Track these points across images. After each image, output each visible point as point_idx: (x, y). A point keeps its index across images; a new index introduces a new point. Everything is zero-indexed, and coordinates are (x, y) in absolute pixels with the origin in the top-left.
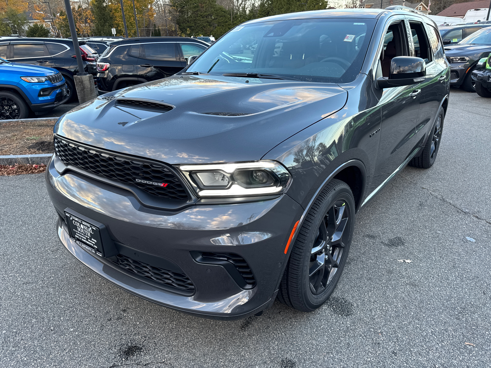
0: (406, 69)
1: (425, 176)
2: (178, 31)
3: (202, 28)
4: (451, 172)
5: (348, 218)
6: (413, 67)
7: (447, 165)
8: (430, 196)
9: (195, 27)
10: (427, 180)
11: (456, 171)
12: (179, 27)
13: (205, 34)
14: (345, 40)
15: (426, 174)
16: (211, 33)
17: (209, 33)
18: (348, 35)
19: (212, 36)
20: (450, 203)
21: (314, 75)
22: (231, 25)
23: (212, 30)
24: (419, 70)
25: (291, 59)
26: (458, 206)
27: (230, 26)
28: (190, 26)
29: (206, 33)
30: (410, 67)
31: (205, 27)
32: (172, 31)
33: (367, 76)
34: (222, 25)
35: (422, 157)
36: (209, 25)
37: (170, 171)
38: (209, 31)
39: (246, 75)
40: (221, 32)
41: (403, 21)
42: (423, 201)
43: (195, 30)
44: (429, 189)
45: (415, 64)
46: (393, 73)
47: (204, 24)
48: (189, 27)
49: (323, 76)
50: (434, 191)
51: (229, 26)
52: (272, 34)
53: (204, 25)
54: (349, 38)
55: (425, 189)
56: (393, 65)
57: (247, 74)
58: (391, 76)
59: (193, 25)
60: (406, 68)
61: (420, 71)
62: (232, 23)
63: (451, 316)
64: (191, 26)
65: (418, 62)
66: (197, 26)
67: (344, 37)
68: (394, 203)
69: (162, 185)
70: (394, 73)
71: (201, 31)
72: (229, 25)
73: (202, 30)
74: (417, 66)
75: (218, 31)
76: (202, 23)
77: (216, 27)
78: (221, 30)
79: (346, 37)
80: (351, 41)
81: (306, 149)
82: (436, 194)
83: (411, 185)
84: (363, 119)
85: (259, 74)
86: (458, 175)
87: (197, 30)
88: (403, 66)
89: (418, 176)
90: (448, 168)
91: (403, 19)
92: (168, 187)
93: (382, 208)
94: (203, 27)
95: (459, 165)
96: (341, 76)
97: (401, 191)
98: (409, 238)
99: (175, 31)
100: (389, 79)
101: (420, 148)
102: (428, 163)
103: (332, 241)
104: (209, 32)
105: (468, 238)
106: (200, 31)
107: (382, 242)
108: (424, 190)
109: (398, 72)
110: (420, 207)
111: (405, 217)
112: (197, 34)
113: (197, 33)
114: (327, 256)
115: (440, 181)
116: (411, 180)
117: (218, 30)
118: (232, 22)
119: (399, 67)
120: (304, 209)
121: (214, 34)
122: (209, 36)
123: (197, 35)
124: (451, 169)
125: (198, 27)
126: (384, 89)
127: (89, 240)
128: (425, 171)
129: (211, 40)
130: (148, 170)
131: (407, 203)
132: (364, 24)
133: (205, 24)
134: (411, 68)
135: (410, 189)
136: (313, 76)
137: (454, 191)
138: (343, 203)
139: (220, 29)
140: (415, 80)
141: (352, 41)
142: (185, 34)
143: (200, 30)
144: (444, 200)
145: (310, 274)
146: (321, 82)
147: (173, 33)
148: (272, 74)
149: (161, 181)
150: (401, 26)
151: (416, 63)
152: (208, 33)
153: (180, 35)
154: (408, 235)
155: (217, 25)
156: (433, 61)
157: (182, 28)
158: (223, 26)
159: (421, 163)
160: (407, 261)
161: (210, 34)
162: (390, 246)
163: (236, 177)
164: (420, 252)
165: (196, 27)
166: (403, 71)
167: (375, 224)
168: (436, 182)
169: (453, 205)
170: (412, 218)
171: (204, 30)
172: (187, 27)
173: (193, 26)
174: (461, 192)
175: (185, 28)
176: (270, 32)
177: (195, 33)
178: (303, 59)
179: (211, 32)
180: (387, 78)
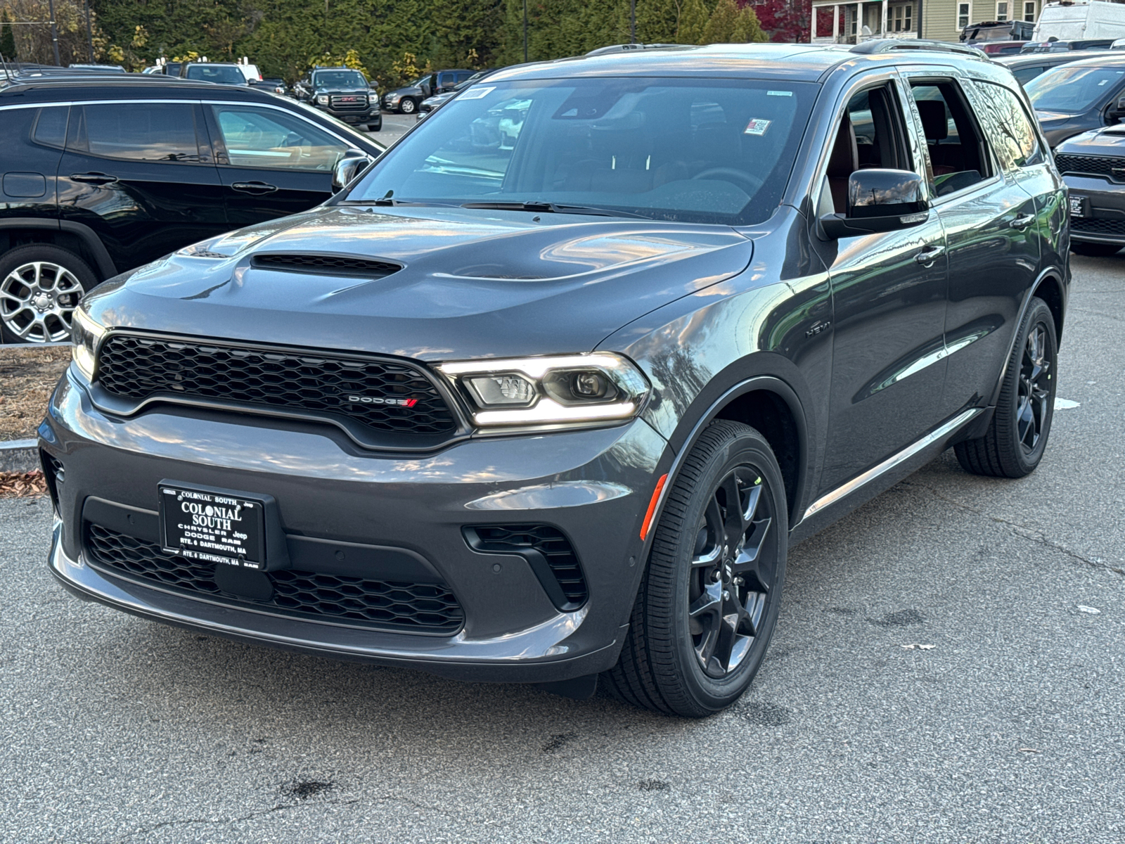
0: (884, 195)
1: (1008, 495)
2: (94, 37)
3: (197, 24)
4: (1083, 484)
5: (770, 519)
6: (899, 193)
7: (1076, 471)
8: (1011, 535)
9: (168, 19)
10: (1012, 504)
11: (1098, 482)
12: (98, 19)
13: (211, 51)
14: (749, 131)
15: (1011, 490)
16: (239, 47)
17: (230, 48)
18: (754, 121)
19: (246, 59)
20: (1059, 547)
21: (680, 208)
22: (323, 16)
23: (243, 36)
24: (912, 199)
25: (613, 168)
26: (1081, 552)
27: (321, 20)
28: (149, 16)
29: (217, 48)
30: (894, 191)
31: (213, 21)
32: (69, 34)
33: (797, 212)
34: (288, 15)
35: (996, 441)
36: (230, 15)
37: (423, 376)
38: (229, 38)
39: (523, 207)
40: (281, 45)
41: (892, 82)
42: (989, 545)
43: (170, 32)
44: (1011, 522)
45: (903, 186)
46: (855, 203)
47: (208, 10)
48: (141, 19)
49: (700, 209)
50: (1025, 526)
51: (314, 22)
52: (574, 112)
53: (208, 14)
54: (758, 127)
55: (1002, 521)
56: (854, 186)
57: (525, 203)
58: (852, 211)
59: (161, 11)
60: (888, 193)
61: (914, 200)
62: (326, 11)
63: (1002, 718)
64: (152, 18)
65: (910, 182)
66: (179, 15)
67: (746, 124)
68: (910, 550)
69: (404, 403)
70: (859, 204)
71: (195, 37)
72: (315, 17)
73: (199, 35)
74: (908, 189)
75: (267, 40)
76: (200, 5)
77: (259, 24)
78: (282, 34)
79: (750, 125)
80: (761, 133)
81: (672, 356)
82: (1029, 532)
83: (964, 515)
84: (798, 312)
85: (553, 205)
86: (1100, 491)
87: (176, 34)
88: (881, 190)
89: (987, 496)
90: (1080, 476)
91: (891, 77)
92: (417, 407)
93: (877, 561)
94: (205, 23)
95: (1111, 470)
96: (739, 211)
97: (933, 527)
98: (936, 612)
99: (81, 33)
100: (847, 216)
101: (981, 410)
102: (1015, 457)
103: (736, 562)
104: (230, 42)
105: (1083, 608)
106: (188, 36)
107: (869, 619)
108: (998, 524)
109: (869, 203)
110: (979, 557)
111: (934, 576)
112: (174, 48)
113: (175, 44)
114: (727, 592)
115: (1048, 505)
116: (966, 505)
117: (269, 37)
118: (327, 5)
119: (873, 191)
120: (676, 451)
121: (251, 53)
122: (237, 61)
123: (177, 54)
124: (1085, 479)
125: (181, 20)
126: (839, 240)
127: (224, 540)
128: (1011, 484)
129: (247, 78)
130: (377, 377)
131: (945, 549)
132: (790, 94)
133: (212, 11)
134: (895, 193)
135: (959, 522)
136: (680, 211)
137: (1079, 524)
138: (757, 478)
139: (277, 32)
140: (904, 220)
141: (764, 134)
142: (125, 48)
143: (191, 32)
144: (1045, 543)
145: (691, 611)
146: (696, 222)
147: (73, 41)
148: (585, 205)
149: (402, 396)
150: (888, 94)
151: (905, 184)
152: (227, 45)
153: (101, 49)
154: (936, 606)
155: (261, 16)
156: (998, 177)
157: (110, 23)
158: (290, 19)
159: (995, 459)
160: (922, 646)
161: (233, 51)
162: (887, 624)
163: (547, 386)
164: (959, 632)
165: (174, 21)
166: (882, 201)
167: (857, 589)
168: (1036, 506)
169: (1068, 552)
170: (953, 577)
171: (208, 33)
172: (133, 17)
173: (162, 18)
174: (1099, 525)
175: (122, 24)
176: (567, 106)
177: (169, 45)
178: (648, 168)
179: (239, 43)
180: (843, 216)
